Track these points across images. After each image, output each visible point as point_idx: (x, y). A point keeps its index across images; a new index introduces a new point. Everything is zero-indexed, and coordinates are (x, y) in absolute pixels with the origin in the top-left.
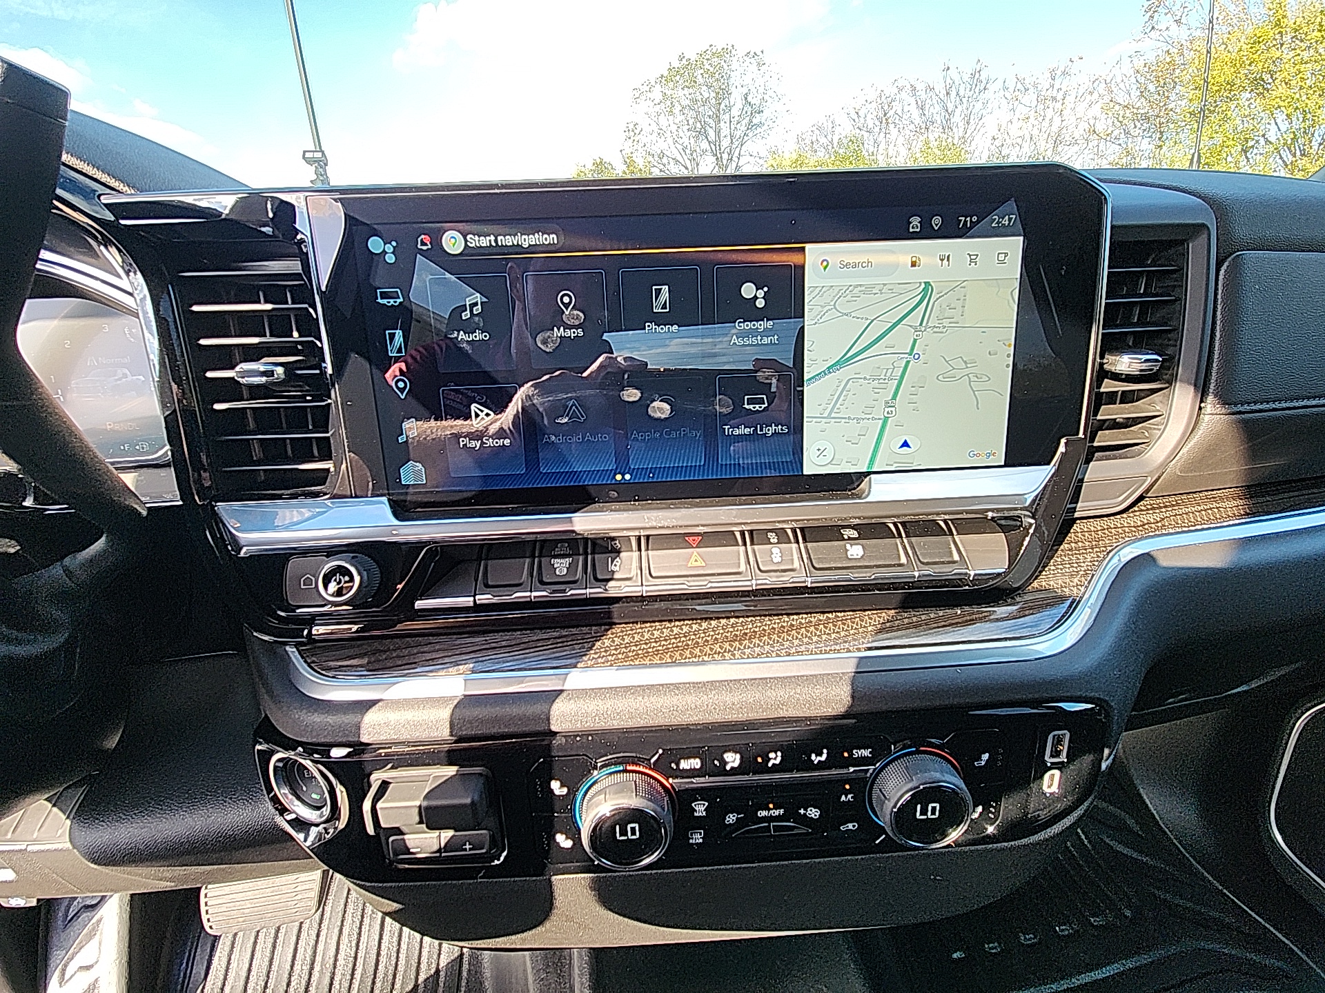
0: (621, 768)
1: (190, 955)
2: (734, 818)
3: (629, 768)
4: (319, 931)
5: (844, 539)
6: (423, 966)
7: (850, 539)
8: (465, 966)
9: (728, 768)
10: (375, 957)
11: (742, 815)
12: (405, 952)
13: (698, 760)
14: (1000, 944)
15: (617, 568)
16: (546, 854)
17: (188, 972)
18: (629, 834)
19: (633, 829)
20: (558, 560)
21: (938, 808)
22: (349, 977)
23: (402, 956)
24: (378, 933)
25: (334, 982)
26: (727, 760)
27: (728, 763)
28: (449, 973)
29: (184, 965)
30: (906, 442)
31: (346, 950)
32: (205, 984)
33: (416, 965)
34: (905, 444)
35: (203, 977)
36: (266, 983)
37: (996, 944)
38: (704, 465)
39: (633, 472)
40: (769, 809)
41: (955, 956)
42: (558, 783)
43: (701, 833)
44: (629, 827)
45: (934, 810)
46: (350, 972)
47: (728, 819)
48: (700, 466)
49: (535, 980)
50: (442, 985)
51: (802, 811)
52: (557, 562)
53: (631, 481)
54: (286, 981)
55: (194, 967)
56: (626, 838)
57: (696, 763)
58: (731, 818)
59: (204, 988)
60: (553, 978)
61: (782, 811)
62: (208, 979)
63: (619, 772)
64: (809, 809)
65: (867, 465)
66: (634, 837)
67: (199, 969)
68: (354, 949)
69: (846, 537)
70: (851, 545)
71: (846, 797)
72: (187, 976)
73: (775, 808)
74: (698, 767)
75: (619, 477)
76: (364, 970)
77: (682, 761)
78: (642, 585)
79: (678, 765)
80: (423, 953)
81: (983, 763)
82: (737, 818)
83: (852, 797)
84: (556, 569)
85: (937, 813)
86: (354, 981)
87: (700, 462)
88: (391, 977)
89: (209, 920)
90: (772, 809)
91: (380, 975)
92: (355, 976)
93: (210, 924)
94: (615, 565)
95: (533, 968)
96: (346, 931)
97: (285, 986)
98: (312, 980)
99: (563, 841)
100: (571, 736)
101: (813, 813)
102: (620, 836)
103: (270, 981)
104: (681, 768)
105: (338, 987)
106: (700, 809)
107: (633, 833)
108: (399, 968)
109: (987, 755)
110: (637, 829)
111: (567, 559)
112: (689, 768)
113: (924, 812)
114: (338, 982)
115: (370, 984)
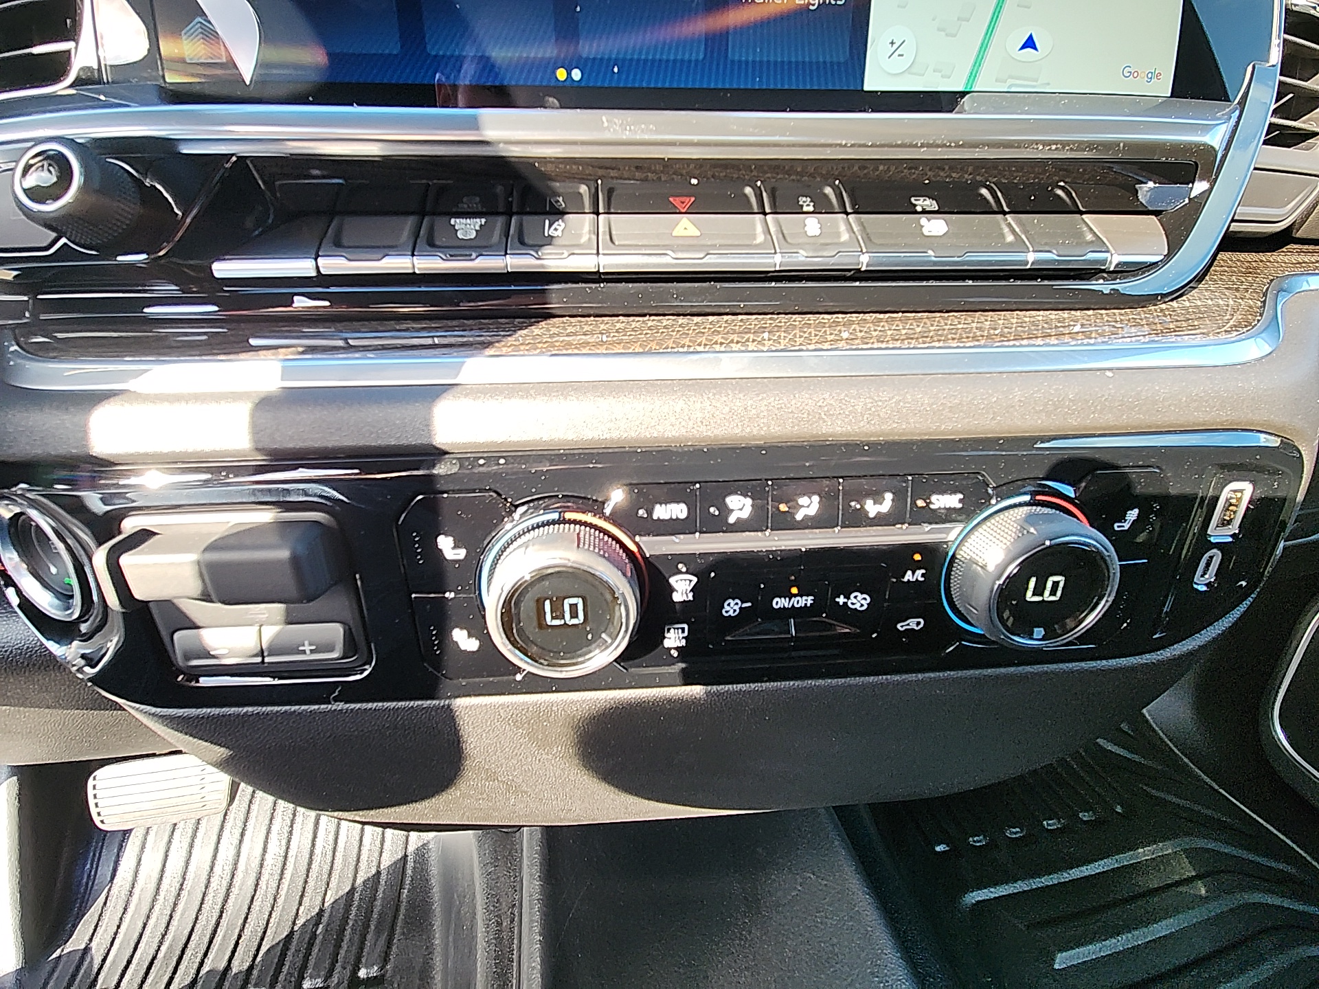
0: (555, 516)
1: (94, 855)
2: (737, 608)
3: (568, 516)
4: (243, 829)
5: (916, 212)
6: (363, 865)
7: (924, 212)
8: (410, 865)
9: (732, 520)
10: (308, 856)
11: (749, 604)
12: (343, 850)
13: (683, 507)
14: (985, 837)
15: (559, 233)
16: (437, 662)
17: (93, 873)
18: (567, 615)
19: (573, 607)
20: (464, 221)
21: (1061, 585)
22: (277, 877)
23: (339, 855)
24: (311, 832)
25: (260, 883)
26: (731, 507)
27: (732, 510)
28: (391, 872)
29: (88, 866)
30: (1031, 37)
31: (275, 849)
32: (111, 887)
33: (354, 863)
34: (1030, 43)
35: (109, 879)
36: (182, 885)
37: (981, 837)
38: (704, 58)
39: (585, 65)
40: (791, 596)
41: (938, 849)
42: (451, 539)
43: (683, 630)
44: (567, 602)
45: (1054, 588)
46: (279, 872)
47: (727, 608)
48: (697, 61)
49: (482, 874)
50: (383, 883)
51: (841, 600)
52: (458, 223)
53: (583, 84)
54: (205, 882)
55: (100, 869)
56: (562, 622)
57: (678, 511)
58: (732, 608)
59: (109, 890)
60: (502, 872)
61: (809, 600)
62: (115, 881)
63: (554, 522)
64: (852, 596)
65: (964, 80)
66: (575, 621)
67: (104, 870)
68: (284, 848)
69: (919, 209)
70: (929, 220)
71: (913, 573)
72: (92, 878)
73: (800, 595)
74: (683, 515)
75: (561, 74)
76: (295, 868)
77: (657, 507)
78: (598, 254)
79: (650, 512)
80: (363, 852)
81: (1126, 526)
82: (741, 608)
83: (923, 575)
84: (457, 231)
85: (1059, 593)
86: (283, 880)
87: (698, 54)
88: (325, 876)
89: (99, 814)
90: (795, 595)
91: (313, 874)
92: (285, 876)
93: (101, 818)
94: (556, 229)
95: (480, 862)
96: (275, 828)
97: (204, 887)
98: (235, 881)
99: (463, 640)
100: (468, 460)
101: (859, 601)
102: (553, 618)
103: (186, 882)
104: (655, 517)
105: (264, 887)
106: (682, 587)
107: (574, 615)
108: (335, 867)
109: (1136, 512)
110: (580, 607)
111: (478, 220)
112: (667, 517)
113: (1039, 591)
114: (265, 883)
115: (301, 883)
